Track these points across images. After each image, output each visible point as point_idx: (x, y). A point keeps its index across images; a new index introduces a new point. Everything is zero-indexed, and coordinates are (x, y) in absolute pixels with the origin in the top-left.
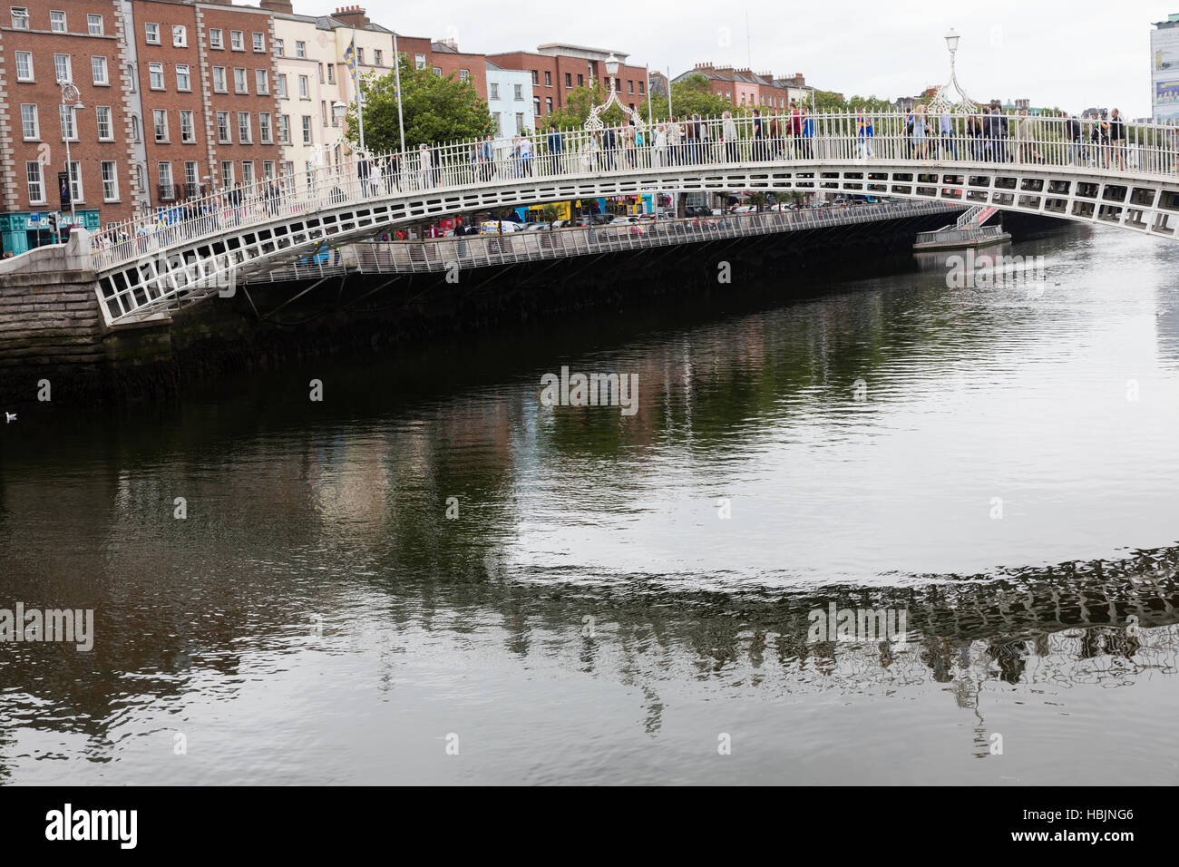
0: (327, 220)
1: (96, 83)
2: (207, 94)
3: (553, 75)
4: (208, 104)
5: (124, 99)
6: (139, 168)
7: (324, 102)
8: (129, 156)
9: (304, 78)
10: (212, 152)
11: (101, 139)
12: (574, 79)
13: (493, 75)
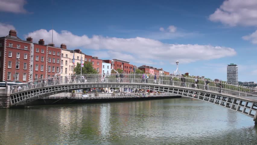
0: (56, 88)
1: (24, 58)
2: (47, 62)
3: (115, 65)
4: (47, 64)
5: (30, 62)
6: (31, 75)
7: (70, 66)
8: (29, 73)
9: (66, 61)
10: (46, 73)
11: (24, 69)
12: (119, 66)
13: (103, 64)
